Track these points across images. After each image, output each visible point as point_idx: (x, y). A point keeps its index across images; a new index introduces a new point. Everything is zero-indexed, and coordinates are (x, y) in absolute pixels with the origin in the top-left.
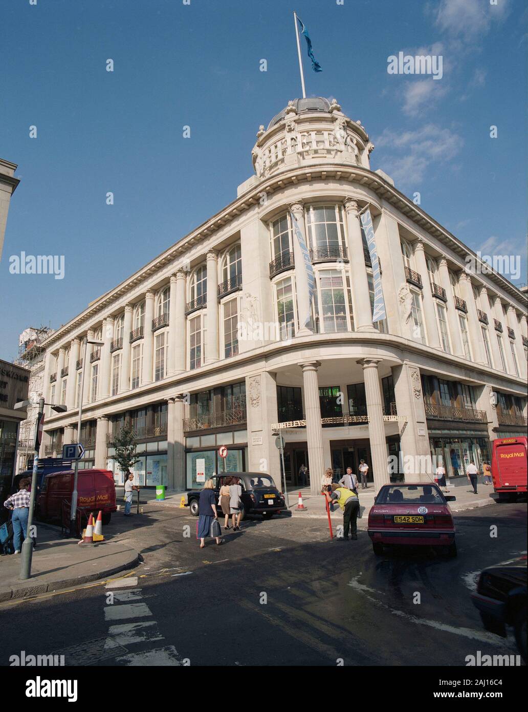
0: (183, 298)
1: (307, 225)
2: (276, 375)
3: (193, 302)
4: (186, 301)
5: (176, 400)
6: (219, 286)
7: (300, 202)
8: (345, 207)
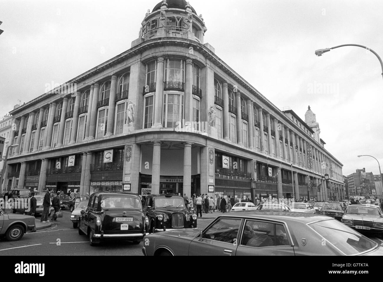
0: (97, 98)
1: (165, 69)
2: (141, 146)
3: (102, 101)
4: (98, 100)
5: (88, 153)
6: (116, 95)
7: (162, 56)
8: (186, 61)
